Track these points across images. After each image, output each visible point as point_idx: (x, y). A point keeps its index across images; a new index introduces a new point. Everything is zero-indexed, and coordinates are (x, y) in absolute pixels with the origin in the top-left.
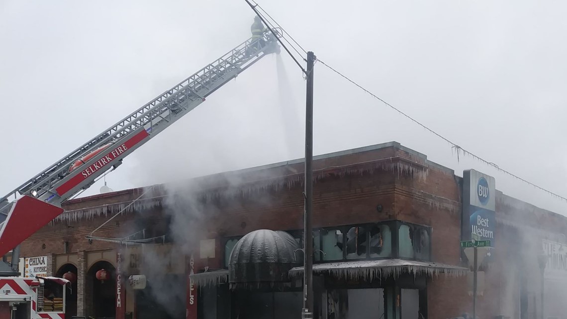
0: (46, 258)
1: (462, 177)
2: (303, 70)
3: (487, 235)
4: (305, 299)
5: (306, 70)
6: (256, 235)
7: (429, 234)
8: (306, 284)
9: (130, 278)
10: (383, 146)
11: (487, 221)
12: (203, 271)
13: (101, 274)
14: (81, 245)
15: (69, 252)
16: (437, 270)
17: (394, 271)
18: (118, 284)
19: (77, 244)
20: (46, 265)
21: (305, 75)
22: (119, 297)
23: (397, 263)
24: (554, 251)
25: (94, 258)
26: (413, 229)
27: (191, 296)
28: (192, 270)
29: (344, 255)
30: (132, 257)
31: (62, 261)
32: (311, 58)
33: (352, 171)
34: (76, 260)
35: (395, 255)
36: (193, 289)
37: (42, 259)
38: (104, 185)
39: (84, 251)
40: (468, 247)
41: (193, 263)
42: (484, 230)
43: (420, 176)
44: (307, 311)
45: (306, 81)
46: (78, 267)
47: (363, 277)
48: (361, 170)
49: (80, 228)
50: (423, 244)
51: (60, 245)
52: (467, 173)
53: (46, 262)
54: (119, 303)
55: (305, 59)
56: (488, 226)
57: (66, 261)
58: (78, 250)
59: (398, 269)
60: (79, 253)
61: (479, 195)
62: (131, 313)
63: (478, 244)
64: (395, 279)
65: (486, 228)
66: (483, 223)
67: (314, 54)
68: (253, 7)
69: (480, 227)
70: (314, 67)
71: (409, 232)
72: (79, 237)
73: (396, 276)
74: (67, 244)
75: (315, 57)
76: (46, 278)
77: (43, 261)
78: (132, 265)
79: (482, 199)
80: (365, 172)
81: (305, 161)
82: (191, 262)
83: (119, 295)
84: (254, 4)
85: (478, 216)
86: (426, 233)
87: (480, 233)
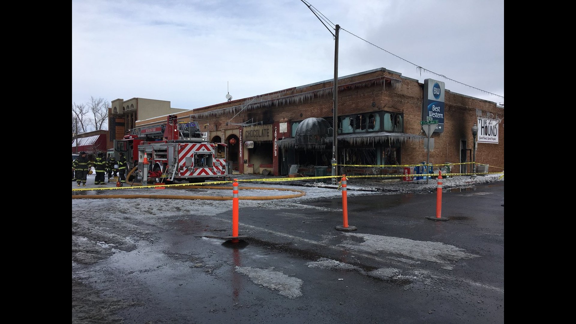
0: (206, 133)
1: (424, 83)
2: (333, 35)
3: (439, 116)
4: (334, 153)
5: (335, 35)
6: (309, 120)
7: (402, 117)
8: (334, 146)
9: (246, 143)
10: (376, 71)
11: (439, 108)
12: (281, 139)
13: (232, 141)
14: (223, 126)
15: (217, 130)
16: (405, 138)
17: (381, 138)
18: (240, 146)
19: (221, 126)
20: (206, 137)
21: (334, 38)
22: (241, 152)
23: (383, 134)
24: (486, 124)
25: (229, 133)
26: (393, 115)
27: (275, 152)
28: (276, 139)
29: (354, 130)
30: (247, 132)
31: (214, 134)
32: (338, 28)
33: (358, 85)
34: (220, 134)
35: (382, 129)
36: (276, 148)
37: (204, 133)
38: (228, 94)
39: (224, 129)
40: (425, 124)
41: (276, 135)
42: (437, 114)
43: (397, 86)
44: (334, 159)
45: (335, 40)
46: (221, 138)
47: (364, 142)
48: (364, 84)
49: (222, 118)
50: (398, 123)
51: (213, 126)
52: (426, 81)
53: (206, 135)
54: (241, 155)
55: (334, 29)
56: (439, 111)
57: (216, 134)
58: (221, 129)
59: (383, 138)
60: (222, 130)
61: (434, 93)
62: (247, 160)
63: (431, 123)
64: (381, 143)
65: (438, 112)
66: (437, 110)
67: (339, 26)
68: (309, 7)
69: (434, 112)
70: (339, 33)
71: (390, 117)
72: (222, 123)
73: (382, 142)
74: (216, 126)
75: (340, 27)
76: (218, 143)
77: (205, 135)
78: (247, 136)
79: (436, 96)
80: (366, 86)
81: (333, 80)
82: (275, 135)
83: (241, 151)
84: (309, 5)
85: (433, 106)
86: (400, 117)
87: (434, 115)
